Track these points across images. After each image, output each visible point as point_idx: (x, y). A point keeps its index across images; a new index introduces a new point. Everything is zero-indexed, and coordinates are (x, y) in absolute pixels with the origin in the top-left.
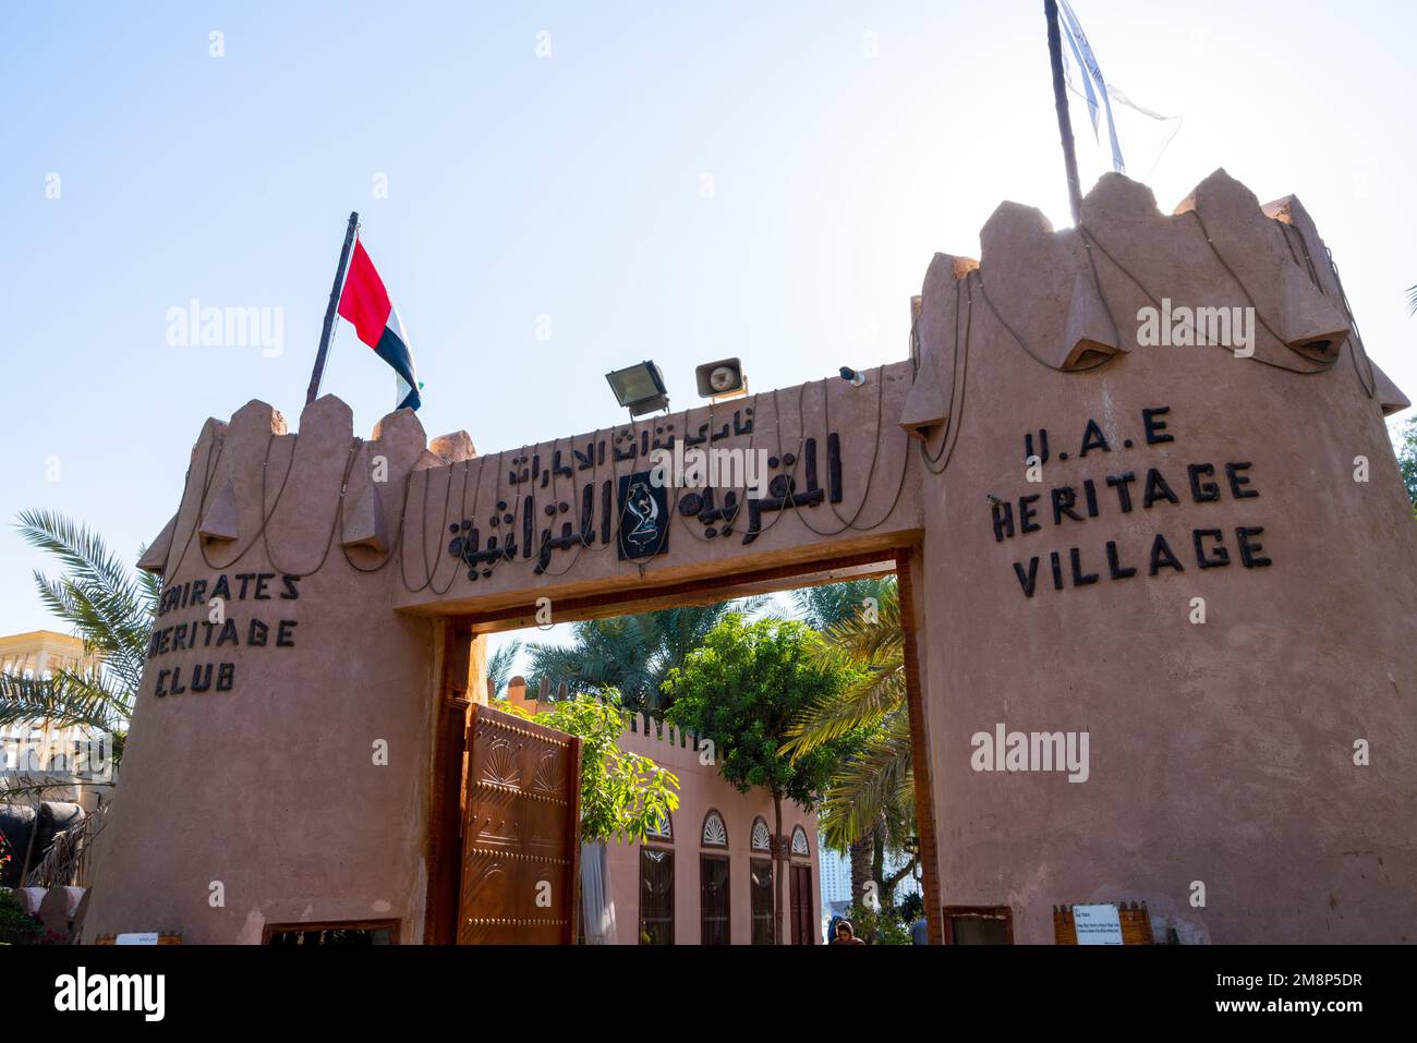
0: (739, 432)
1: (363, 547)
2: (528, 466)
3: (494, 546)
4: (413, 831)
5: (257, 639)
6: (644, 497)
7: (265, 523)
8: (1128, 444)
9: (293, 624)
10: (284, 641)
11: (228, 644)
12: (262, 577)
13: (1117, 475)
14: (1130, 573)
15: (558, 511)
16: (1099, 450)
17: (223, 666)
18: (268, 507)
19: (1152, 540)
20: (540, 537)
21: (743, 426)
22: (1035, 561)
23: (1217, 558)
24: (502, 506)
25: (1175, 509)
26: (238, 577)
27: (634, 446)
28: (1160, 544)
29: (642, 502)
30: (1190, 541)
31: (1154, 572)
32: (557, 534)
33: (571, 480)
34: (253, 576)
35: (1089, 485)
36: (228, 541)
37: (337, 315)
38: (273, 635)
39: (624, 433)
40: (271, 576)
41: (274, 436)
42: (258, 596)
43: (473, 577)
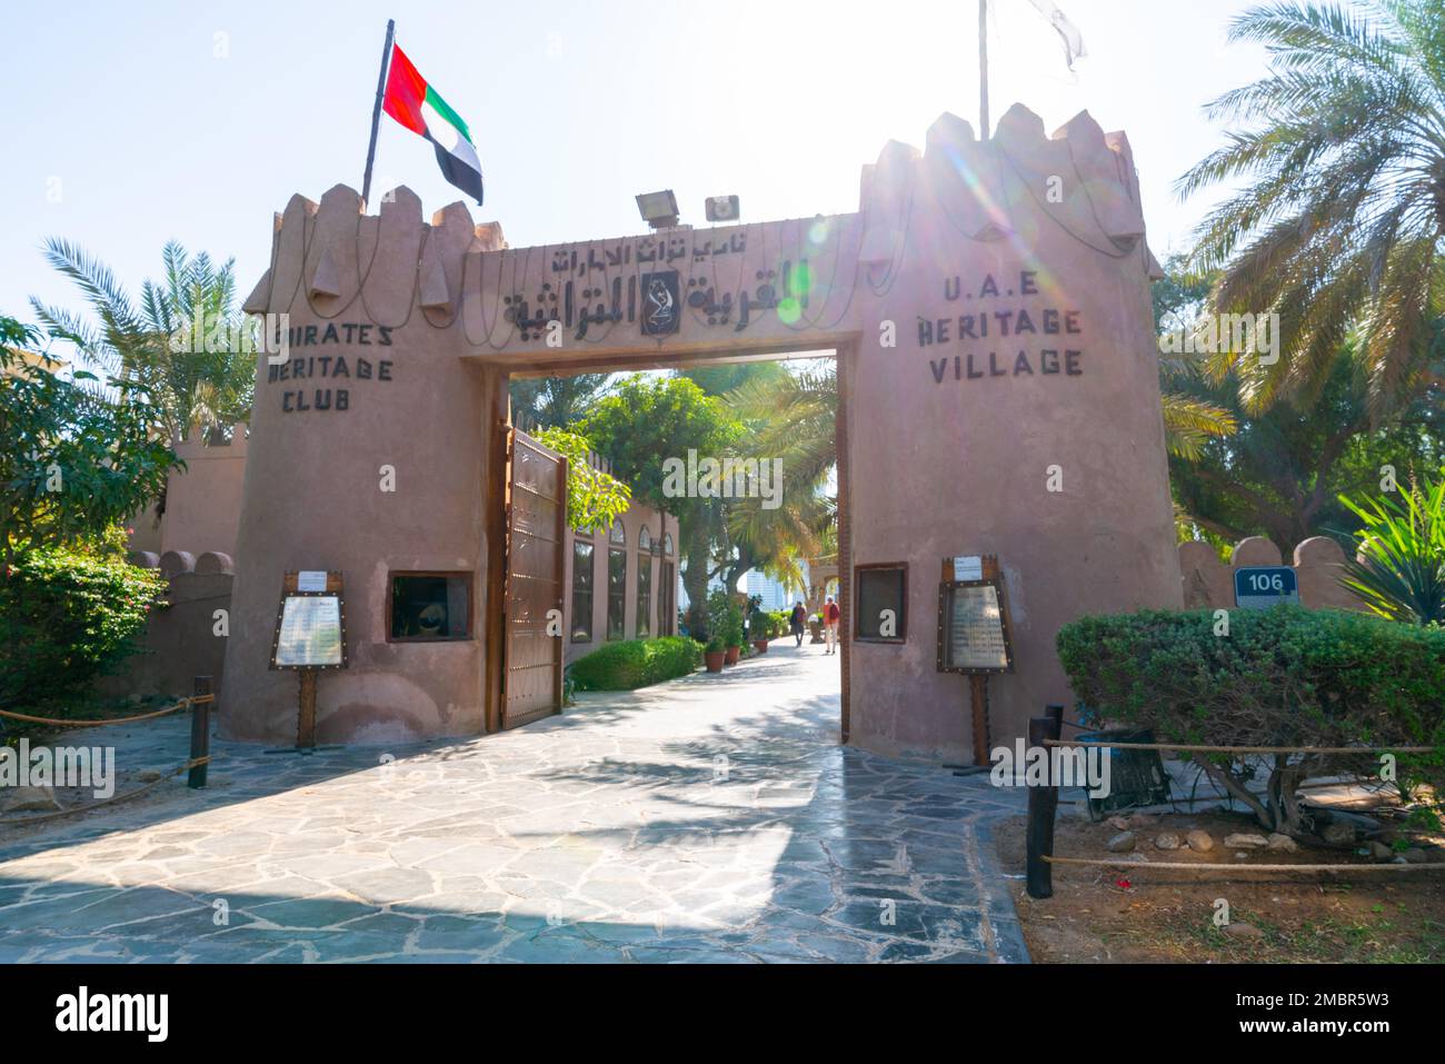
0: (734, 250)
1: (438, 310)
2: (566, 258)
3: (541, 317)
4: (478, 516)
5: (363, 373)
6: (662, 290)
7: (361, 286)
8: (1010, 293)
9: (390, 364)
10: (384, 377)
11: (341, 376)
12: (362, 327)
13: (1001, 312)
14: (1002, 373)
15: (593, 296)
16: (992, 294)
17: (339, 392)
18: (363, 271)
19: (1018, 353)
20: (578, 312)
21: (737, 245)
22: (944, 361)
23: (1052, 368)
24: (547, 287)
25: (1032, 336)
26: (344, 326)
27: (653, 252)
28: (1022, 357)
29: (660, 294)
30: (1039, 357)
31: (1016, 373)
32: (592, 311)
33: (602, 273)
34: (356, 326)
35: (983, 316)
36: (332, 297)
37: (382, 111)
38: (375, 370)
39: (646, 240)
40: (370, 327)
41: (361, 216)
42: (361, 342)
43: (525, 337)
